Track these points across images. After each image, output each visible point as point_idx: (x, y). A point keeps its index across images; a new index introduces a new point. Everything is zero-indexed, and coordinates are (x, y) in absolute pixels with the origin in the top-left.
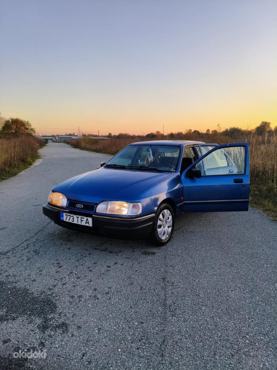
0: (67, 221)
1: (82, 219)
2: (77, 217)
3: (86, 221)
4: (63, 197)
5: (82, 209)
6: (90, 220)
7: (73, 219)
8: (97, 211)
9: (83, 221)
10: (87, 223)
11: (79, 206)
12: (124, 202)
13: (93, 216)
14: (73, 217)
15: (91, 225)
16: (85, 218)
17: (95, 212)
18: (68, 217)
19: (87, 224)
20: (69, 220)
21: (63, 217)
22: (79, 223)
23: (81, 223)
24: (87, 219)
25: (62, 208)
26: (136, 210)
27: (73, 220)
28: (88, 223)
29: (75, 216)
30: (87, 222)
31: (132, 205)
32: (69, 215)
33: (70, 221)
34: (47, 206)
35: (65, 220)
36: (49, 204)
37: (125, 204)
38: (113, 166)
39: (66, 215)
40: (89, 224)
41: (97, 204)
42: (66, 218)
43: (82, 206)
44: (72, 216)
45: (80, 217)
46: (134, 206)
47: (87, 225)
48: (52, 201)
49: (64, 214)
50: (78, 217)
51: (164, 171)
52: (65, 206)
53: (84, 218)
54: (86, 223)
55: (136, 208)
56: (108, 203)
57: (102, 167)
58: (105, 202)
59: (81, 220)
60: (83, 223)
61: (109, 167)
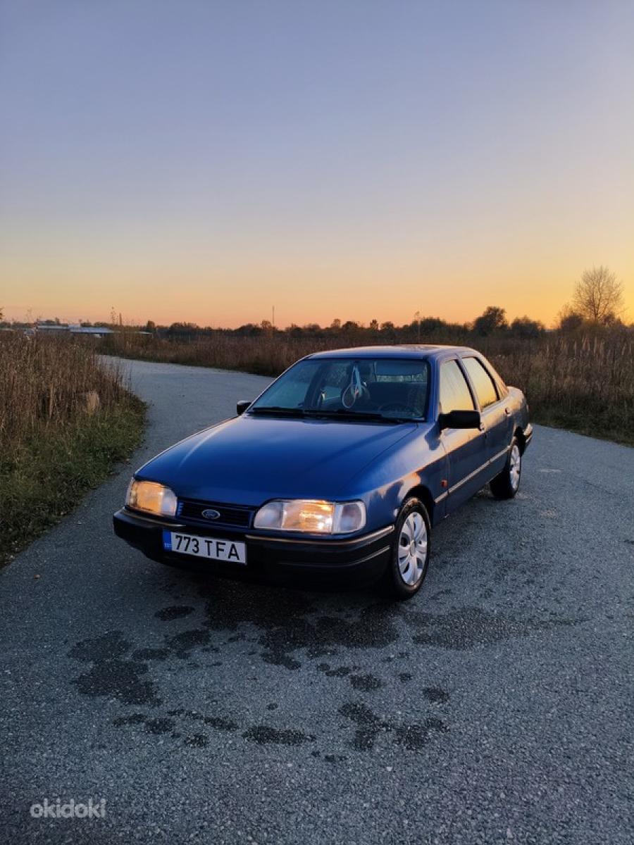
0: (181, 550)
1: (220, 546)
2: (206, 541)
3: (231, 550)
4: (166, 494)
5: (219, 520)
6: (241, 547)
7: (196, 546)
8: (256, 526)
9: (223, 550)
10: (233, 555)
11: (208, 513)
12: (324, 502)
13: (248, 536)
14: (195, 543)
15: (243, 560)
16: (229, 544)
17: (252, 527)
18: (184, 542)
19: (232, 557)
20: (186, 550)
21: (170, 542)
22: (213, 556)
23: (218, 555)
24: (233, 546)
25: (165, 518)
26: (354, 519)
27: (196, 549)
28: (236, 555)
29: (201, 540)
30: (233, 552)
31: (341, 508)
32: (185, 538)
33: (190, 551)
34: (126, 515)
35: (174, 549)
36: (129, 509)
37: (326, 507)
38: (271, 411)
39: (177, 537)
40: (238, 559)
41: (257, 509)
42: (178, 543)
43: (217, 515)
44: (194, 540)
45: (214, 541)
46: (346, 511)
47: (233, 559)
48: (135, 504)
49: (173, 535)
50: (209, 542)
51: (398, 421)
52: (174, 514)
53: (224, 544)
54: (231, 554)
55: (352, 516)
56: (282, 505)
57: (245, 415)
58: (277, 504)
59: (218, 549)
60: (224, 556)
61: (260, 413)
